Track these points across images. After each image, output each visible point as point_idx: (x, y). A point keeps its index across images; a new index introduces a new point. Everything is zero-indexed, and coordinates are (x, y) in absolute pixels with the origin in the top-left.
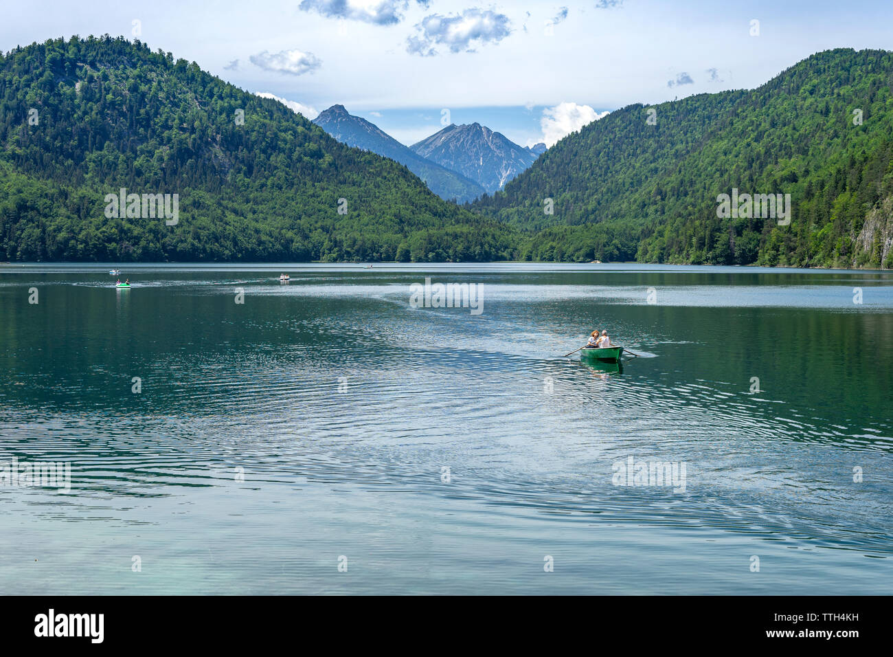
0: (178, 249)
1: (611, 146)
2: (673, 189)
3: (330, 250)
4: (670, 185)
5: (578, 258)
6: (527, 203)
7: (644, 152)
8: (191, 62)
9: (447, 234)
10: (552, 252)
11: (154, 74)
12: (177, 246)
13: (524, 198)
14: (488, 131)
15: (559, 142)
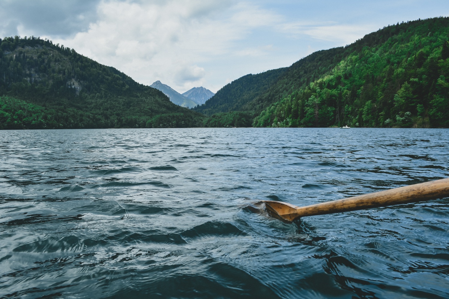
0: (32, 123)
1: (241, 87)
2: (266, 98)
3: (117, 123)
4: (265, 97)
5: (226, 126)
6: (212, 107)
7: (253, 89)
8: (71, 49)
9: (169, 116)
10: (216, 123)
11: (52, 52)
12: (31, 122)
13: (212, 106)
14: (205, 89)
15: (224, 87)
